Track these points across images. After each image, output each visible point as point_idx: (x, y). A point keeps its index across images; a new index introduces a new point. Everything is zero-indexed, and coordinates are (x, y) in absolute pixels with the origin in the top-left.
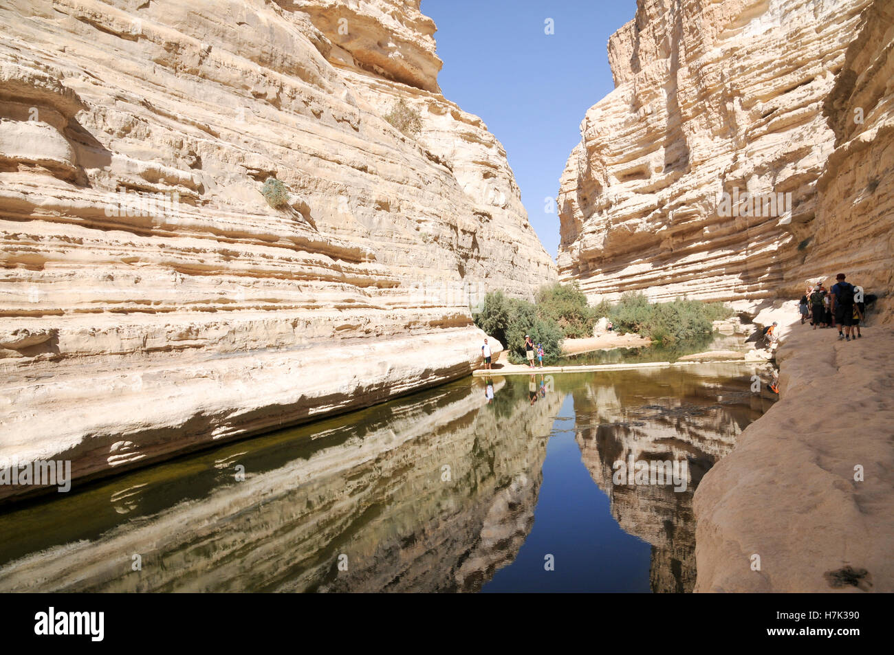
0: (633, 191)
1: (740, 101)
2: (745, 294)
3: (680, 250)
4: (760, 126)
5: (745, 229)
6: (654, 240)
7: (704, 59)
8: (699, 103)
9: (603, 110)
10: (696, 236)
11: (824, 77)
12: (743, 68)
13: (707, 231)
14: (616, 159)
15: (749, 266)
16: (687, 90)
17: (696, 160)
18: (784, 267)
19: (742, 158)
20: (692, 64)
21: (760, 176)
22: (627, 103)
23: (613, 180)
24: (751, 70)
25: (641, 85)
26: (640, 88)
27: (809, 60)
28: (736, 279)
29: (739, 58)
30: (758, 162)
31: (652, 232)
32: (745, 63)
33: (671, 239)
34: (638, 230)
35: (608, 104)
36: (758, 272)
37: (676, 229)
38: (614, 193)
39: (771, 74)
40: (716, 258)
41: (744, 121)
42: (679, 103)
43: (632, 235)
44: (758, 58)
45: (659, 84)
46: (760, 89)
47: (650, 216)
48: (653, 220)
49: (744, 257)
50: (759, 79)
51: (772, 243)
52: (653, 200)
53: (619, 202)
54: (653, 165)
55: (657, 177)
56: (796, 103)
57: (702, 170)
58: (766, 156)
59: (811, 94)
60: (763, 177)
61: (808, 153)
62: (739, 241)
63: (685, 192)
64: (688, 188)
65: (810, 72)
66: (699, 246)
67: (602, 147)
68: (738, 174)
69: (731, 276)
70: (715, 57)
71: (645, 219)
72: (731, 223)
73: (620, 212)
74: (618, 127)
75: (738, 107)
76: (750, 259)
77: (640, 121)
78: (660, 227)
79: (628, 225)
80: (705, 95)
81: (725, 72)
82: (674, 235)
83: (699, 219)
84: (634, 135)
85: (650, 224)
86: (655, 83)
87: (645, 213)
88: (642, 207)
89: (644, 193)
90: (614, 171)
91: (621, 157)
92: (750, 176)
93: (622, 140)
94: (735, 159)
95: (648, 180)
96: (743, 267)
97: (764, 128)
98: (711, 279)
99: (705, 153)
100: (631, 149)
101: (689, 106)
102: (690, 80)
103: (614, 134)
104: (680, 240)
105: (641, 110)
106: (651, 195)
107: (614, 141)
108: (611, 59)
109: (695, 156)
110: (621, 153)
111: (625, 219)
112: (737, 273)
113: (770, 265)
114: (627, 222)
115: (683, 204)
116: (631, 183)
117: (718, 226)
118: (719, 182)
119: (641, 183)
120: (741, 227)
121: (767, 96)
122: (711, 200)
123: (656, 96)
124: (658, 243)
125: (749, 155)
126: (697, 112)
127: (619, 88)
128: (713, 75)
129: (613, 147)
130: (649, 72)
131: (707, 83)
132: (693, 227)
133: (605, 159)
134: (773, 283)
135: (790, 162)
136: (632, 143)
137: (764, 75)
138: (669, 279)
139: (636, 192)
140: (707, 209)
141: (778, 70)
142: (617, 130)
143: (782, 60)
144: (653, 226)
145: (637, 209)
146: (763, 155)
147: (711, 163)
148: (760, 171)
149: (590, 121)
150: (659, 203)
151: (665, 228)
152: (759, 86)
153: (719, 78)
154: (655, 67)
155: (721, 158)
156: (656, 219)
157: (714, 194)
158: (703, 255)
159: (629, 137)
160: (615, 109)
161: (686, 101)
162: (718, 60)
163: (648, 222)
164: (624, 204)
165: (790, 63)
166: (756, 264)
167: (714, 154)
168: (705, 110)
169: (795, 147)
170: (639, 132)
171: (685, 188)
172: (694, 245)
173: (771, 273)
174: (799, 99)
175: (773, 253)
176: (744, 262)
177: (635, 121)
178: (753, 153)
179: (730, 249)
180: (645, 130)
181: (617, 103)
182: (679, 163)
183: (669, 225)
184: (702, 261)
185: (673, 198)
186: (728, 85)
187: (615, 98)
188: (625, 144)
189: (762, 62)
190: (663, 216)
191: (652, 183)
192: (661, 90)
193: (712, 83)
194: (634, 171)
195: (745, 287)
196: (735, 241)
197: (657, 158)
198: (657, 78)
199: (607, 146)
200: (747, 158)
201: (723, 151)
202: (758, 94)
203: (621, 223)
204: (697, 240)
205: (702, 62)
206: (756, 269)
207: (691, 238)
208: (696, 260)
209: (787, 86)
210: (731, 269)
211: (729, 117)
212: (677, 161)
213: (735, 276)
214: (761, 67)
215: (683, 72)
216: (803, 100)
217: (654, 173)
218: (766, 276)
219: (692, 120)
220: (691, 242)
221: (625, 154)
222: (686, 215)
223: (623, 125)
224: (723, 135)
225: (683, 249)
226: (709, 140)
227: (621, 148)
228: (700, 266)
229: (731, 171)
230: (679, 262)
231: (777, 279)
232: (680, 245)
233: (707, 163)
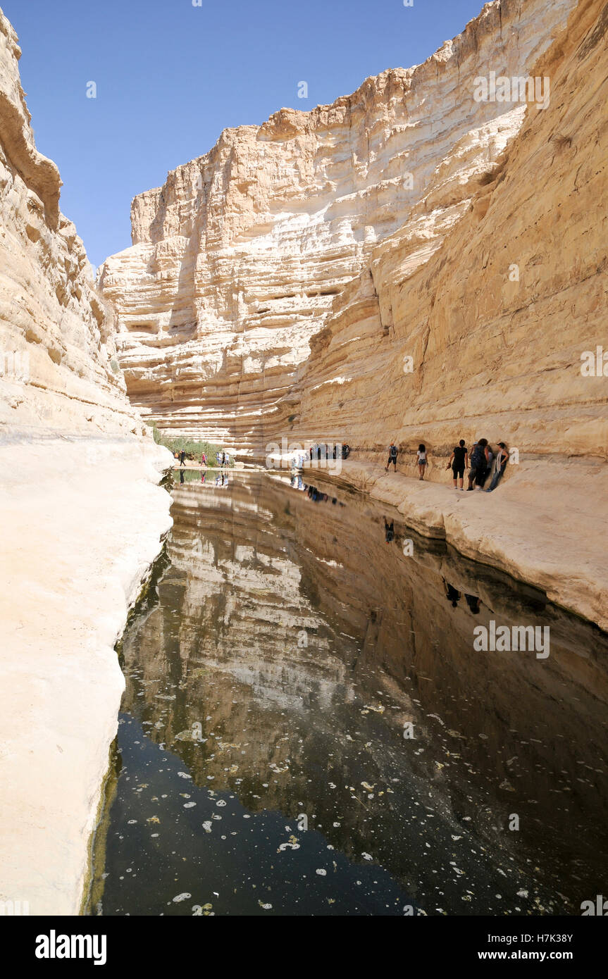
0: (140, 342)
1: (243, 295)
2: (233, 444)
3: (180, 401)
4: (255, 319)
5: (236, 395)
6: (155, 388)
7: (221, 253)
8: (211, 286)
9: (122, 262)
10: (195, 392)
11: (302, 297)
12: (249, 271)
13: (205, 390)
14: (128, 310)
15: (237, 423)
16: (203, 273)
17: (203, 331)
18: (265, 428)
19: (240, 341)
20: (211, 253)
21: (253, 359)
22: (145, 262)
23: (123, 328)
24: (255, 275)
25: (162, 253)
26: (161, 255)
27: (294, 281)
28: (225, 432)
29: (247, 262)
30: (253, 348)
31: (158, 382)
32: (251, 268)
33: (173, 390)
34: (143, 378)
35: (128, 257)
36: (245, 429)
37: (180, 384)
38: (124, 339)
39: (267, 283)
40: (211, 413)
41: (243, 310)
42: (196, 281)
43: (136, 380)
44: (260, 268)
45: (178, 257)
46: (259, 291)
47: (157, 368)
48: (159, 372)
49: (234, 416)
50: (259, 283)
51: (257, 409)
52: (161, 354)
53: (127, 349)
54: (162, 323)
55: (163, 335)
56: (282, 310)
57: (207, 340)
58: (259, 344)
59: (293, 307)
60: (255, 360)
61: (289, 352)
62: (230, 403)
63: (192, 355)
64: (195, 353)
65: (294, 290)
66: (197, 401)
67: (118, 296)
68: (238, 352)
69: (222, 429)
70: (229, 254)
71: (151, 369)
72: (226, 388)
73: (128, 359)
74: (135, 281)
75: (241, 300)
76: (239, 418)
77: (156, 282)
78: (165, 379)
79: (135, 372)
80: (217, 281)
81: (236, 269)
82: (176, 388)
83: (201, 379)
84: (149, 293)
85: (156, 375)
86: (174, 255)
87: (152, 364)
88: (150, 358)
89: (150, 346)
90: (126, 320)
91: (134, 309)
92: (246, 356)
93: (137, 294)
94: (236, 340)
95: (156, 336)
96: (232, 423)
97: (258, 322)
98: (205, 429)
99: (211, 327)
100: (144, 304)
101: (203, 286)
102: (206, 265)
103: (130, 287)
104: (181, 393)
105: (159, 273)
106: (157, 349)
107: (130, 293)
108: (133, 216)
109: (202, 327)
110: (134, 305)
111: (132, 365)
112: (226, 427)
113: (254, 425)
114: (135, 369)
115: (190, 365)
116: (139, 334)
117: (215, 388)
118: (221, 354)
119: (149, 337)
120: (233, 392)
121: (263, 297)
122: (213, 367)
123: (174, 266)
124: (160, 392)
125: (247, 340)
126: (208, 293)
127: (138, 246)
128: (226, 268)
129: (127, 298)
130: (171, 244)
131: (220, 273)
132: (193, 385)
133: (118, 307)
134: (256, 439)
135: (276, 355)
136: (146, 300)
137: (263, 282)
138: (168, 423)
139: (143, 343)
140: (208, 374)
141: (273, 281)
142: (133, 284)
143: (276, 275)
144: (159, 377)
145: (145, 359)
146: (256, 343)
147: (214, 336)
148: (254, 355)
149: (108, 269)
150: (166, 358)
151: (170, 381)
152: (258, 289)
153: (230, 272)
154: (175, 241)
155: (222, 335)
156: (162, 371)
157: (216, 363)
158: (198, 409)
159: (143, 294)
160: (134, 264)
161: (201, 281)
162: (231, 258)
163: (154, 372)
164: (131, 352)
165: (281, 278)
166: (244, 423)
167: (217, 330)
168: (215, 293)
169: (280, 345)
170: (154, 292)
171: (193, 353)
172: (193, 400)
173: (255, 431)
174: (285, 308)
175: (258, 417)
176: (234, 420)
177: (150, 281)
178: (250, 339)
179: (222, 408)
180: (160, 292)
181: (135, 259)
182: (186, 327)
183: (174, 379)
184: (198, 413)
185: (180, 358)
186: (236, 280)
187: (134, 255)
188: (139, 299)
189: (262, 271)
190: (168, 371)
191: (160, 339)
192: (178, 262)
193: (224, 274)
194: (142, 324)
195: (233, 439)
196: (226, 403)
197: (164, 318)
198: (177, 252)
199: (122, 296)
200: (244, 342)
201: (225, 329)
202: (257, 294)
203: (129, 369)
204: (195, 396)
205: (220, 255)
206: (242, 426)
207: (191, 393)
208: (193, 412)
209: (278, 295)
210: (222, 424)
211: (233, 305)
212: (183, 325)
213: (225, 429)
214: (261, 274)
215: (202, 257)
216: (287, 310)
217: (161, 330)
218: (251, 432)
219: (204, 298)
220: (191, 396)
221: (137, 307)
222: (191, 374)
223: (139, 281)
224: (226, 317)
225: (184, 401)
226: (214, 316)
227: (135, 301)
228: (196, 417)
229: (231, 349)
230: (178, 411)
231: (259, 436)
232: (179, 397)
233: (211, 336)
